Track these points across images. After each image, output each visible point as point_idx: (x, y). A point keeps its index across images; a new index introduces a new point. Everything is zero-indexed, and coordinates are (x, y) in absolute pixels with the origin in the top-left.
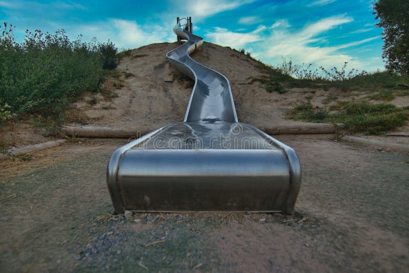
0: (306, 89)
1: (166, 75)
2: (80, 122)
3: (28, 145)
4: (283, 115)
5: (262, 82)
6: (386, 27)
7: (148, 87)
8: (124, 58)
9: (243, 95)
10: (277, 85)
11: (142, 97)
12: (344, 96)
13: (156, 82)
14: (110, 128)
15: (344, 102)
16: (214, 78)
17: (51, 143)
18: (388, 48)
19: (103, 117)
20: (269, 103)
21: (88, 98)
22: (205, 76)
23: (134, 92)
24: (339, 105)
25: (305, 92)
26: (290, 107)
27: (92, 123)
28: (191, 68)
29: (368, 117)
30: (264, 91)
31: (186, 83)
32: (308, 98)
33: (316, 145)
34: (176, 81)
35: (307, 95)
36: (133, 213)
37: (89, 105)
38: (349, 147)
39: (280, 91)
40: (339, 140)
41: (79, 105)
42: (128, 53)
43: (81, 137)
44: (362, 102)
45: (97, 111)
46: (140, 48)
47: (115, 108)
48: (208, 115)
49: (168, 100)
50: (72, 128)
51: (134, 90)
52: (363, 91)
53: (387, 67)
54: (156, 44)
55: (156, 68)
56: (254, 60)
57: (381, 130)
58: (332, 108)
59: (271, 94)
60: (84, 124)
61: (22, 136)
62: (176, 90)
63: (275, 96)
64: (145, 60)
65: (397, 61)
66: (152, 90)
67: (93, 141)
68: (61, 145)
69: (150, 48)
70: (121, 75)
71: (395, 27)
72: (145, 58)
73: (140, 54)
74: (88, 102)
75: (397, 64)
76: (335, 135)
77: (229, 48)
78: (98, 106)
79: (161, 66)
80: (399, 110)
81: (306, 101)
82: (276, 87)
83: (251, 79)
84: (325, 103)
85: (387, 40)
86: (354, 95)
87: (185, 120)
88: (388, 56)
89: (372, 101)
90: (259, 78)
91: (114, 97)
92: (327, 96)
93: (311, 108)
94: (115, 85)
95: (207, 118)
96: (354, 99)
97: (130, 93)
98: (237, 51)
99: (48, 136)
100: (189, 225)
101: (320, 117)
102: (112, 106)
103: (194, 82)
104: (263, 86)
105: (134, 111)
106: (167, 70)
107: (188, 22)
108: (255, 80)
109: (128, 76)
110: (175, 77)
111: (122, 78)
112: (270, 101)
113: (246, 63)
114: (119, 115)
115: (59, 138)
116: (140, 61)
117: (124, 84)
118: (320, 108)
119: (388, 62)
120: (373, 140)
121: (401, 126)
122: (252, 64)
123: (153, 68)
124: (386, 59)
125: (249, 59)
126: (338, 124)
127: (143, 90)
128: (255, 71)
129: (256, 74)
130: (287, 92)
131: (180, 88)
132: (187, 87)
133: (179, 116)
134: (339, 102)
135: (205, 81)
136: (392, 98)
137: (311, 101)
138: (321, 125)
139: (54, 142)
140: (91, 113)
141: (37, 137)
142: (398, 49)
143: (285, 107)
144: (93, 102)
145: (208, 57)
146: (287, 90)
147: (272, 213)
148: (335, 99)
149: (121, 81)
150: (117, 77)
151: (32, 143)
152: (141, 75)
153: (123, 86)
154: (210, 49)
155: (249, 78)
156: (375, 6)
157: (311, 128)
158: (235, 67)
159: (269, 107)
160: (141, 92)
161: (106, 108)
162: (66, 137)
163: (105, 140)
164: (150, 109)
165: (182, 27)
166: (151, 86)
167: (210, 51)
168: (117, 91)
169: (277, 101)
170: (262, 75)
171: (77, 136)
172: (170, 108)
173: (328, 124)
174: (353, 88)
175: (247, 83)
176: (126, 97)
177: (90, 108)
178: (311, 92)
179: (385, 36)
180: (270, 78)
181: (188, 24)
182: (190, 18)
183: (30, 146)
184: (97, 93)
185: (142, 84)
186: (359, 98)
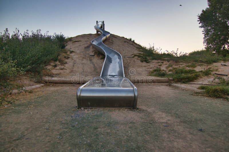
0: (159, 61)
1: (91, 52)
2: (50, 76)
3: (29, 86)
4: (147, 73)
5: (139, 56)
6: (205, 28)
7: (82, 58)
8: (68, 42)
9: (129, 63)
10: (146, 58)
11: (79, 63)
12: (176, 65)
13: (86, 56)
14: (65, 79)
15: (175, 68)
16: (115, 55)
17: (38, 86)
18: (206, 38)
19: (60, 73)
20: (141, 67)
21: (52, 64)
22: (110, 53)
23: (75, 61)
24: (173, 69)
25: (159, 62)
26: (151, 70)
27: (56, 77)
28: (103, 50)
29: (183, 75)
30: (139, 61)
31: (101, 56)
32: (160, 66)
33: (159, 87)
34: (96, 55)
35: (159, 64)
36: (84, 109)
37: (53, 68)
38: (172, 88)
39: (147, 61)
40: (170, 85)
41: (49, 67)
42: (70, 39)
43: (51, 83)
44: (183, 68)
45: (57, 71)
46: (77, 37)
47: (66, 69)
48: (112, 73)
49: (92, 65)
50: (47, 78)
51: (75, 60)
52: (185, 63)
53: (205, 48)
54: (85, 34)
55: (85, 48)
56: (136, 44)
57: (188, 81)
58: (170, 71)
59: (143, 63)
60: (53, 77)
61: (25, 82)
62: (96, 60)
63: (144, 64)
64: (80, 44)
65: (210, 45)
66: (84, 60)
67: (57, 85)
68: (42, 86)
69: (82, 37)
70: (68, 52)
71: (209, 28)
72: (80, 42)
73: (77, 40)
74: (53, 66)
75: (211, 46)
76: (169, 83)
77: (123, 37)
78: (58, 68)
79: (88, 47)
80: (196, 72)
81: (159, 67)
82: (145, 59)
83: (133, 55)
84: (167, 68)
85: (205, 34)
86: (180, 64)
87: (101, 76)
88: (206, 43)
89: (187, 68)
90: (138, 55)
91: (65, 63)
92: (168, 65)
93: (160, 70)
94: (65, 57)
95: (111, 75)
96: (180, 67)
97: (73, 61)
98: (127, 39)
99: (36, 82)
100: (102, 111)
101: (163, 75)
102: (65, 68)
103: (105, 56)
104: (139, 59)
105: (75, 70)
106: (91, 49)
107: (102, 23)
108: (135, 56)
109: (72, 52)
110: (95, 53)
111: (69, 53)
112: (142, 66)
113: (131, 46)
114: (69, 72)
115: (41, 83)
116: (77, 44)
117: (70, 57)
118: (164, 71)
119: (206, 46)
120: (183, 86)
121: (196, 79)
122: (135, 46)
123: (84, 48)
124: (205, 44)
125: (134, 44)
126: (170, 78)
127: (79, 59)
128: (136, 51)
129: (136, 52)
130: (150, 62)
131: (98, 59)
132: (101, 59)
133: (97, 73)
134: (173, 68)
135: (110, 56)
136: (195, 67)
137: (161, 67)
138: (162, 78)
139: (39, 85)
140: (54, 71)
141: (32, 83)
142: (211, 39)
143: (148, 70)
144: (55, 66)
145: (112, 42)
146: (150, 61)
147: (130, 109)
148: (172, 66)
149: (68, 55)
150: (66, 53)
151: (30, 85)
152: (78, 52)
153: (69, 58)
154: (114, 38)
155: (133, 54)
156: (199, 18)
157: (158, 80)
158: (126, 48)
159: (141, 69)
160: (78, 61)
161: (62, 69)
162: (44, 83)
163: (63, 84)
164: (83, 70)
165: (99, 26)
166: (83, 58)
167: (114, 39)
168: (66, 60)
169: (145, 66)
170: (139, 52)
171: (49, 83)
172: (93, 69)
173: (166, 78)
174: (180, 61)
175: (131, 57)
176: (71, 63)
177: (54, 69)
178: (162, 63)
179: (204, 32)
180: (143, 54)
181: (102, 24)
182: (103, 21)
183: (30, 87)
184: (57, 62)
185: (79, 57)
186: (182, 66)
